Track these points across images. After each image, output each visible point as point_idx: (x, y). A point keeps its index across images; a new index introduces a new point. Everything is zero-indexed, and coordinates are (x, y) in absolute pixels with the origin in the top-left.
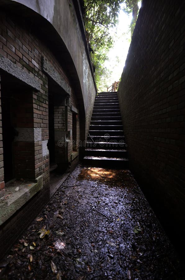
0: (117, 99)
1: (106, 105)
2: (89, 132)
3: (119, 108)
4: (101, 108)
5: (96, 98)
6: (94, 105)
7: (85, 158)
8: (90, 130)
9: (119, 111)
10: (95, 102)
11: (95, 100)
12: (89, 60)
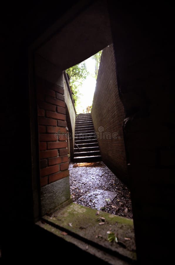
0: (91, 119)
1: (84, 123)
2: (75, 142)
3: (93, 124)
4: (81, 125)
5: (76, 118)
6: (76, 124)
7: (75, 158)
8: (75, 140)
9: (93, 127)
10: (76, 122)
11: (76, 120)
12: (71, 98)
